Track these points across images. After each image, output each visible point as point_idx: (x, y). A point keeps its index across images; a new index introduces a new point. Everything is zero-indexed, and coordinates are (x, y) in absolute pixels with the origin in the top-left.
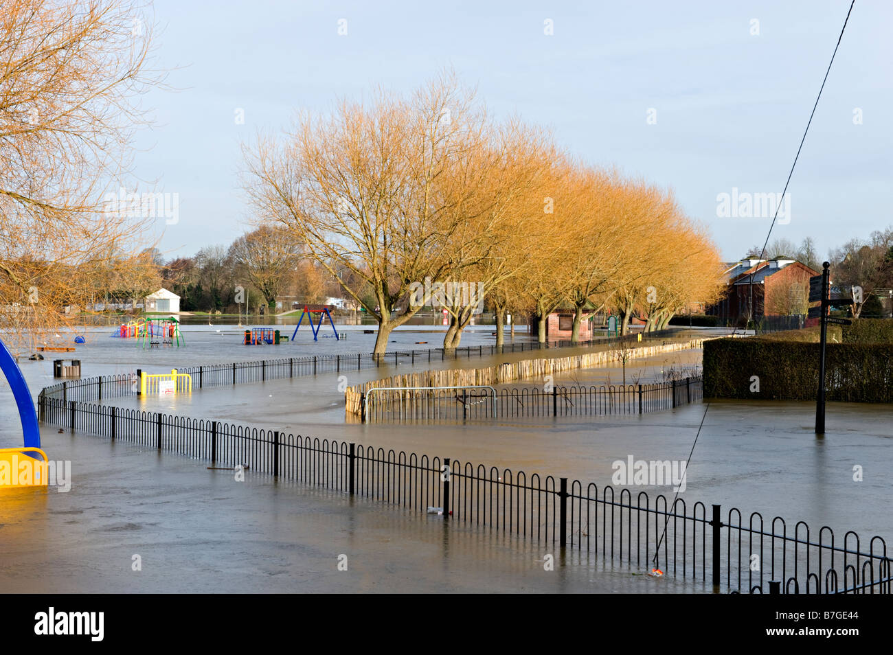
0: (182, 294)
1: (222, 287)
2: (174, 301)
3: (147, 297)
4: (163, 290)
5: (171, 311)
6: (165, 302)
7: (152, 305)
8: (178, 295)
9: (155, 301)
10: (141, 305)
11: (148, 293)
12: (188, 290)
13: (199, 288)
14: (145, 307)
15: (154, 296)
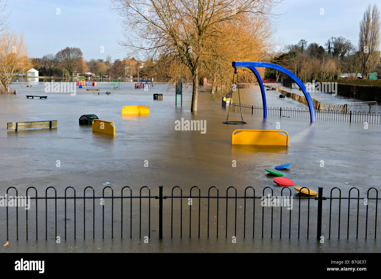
0: (39, 70)
1: (53, 68)
2: (37, 73)
3: (28, 71)
4: (33, 69)
5: (36, 76)
6: (34, 73)
7: (29, 74)
8: (38, 71)
9: (30, 72)
10: (25, 74)
11: (28, 70)
12: (41, 69)
13: (44, 68)
14: (26, 74)
15: (29, 71)
